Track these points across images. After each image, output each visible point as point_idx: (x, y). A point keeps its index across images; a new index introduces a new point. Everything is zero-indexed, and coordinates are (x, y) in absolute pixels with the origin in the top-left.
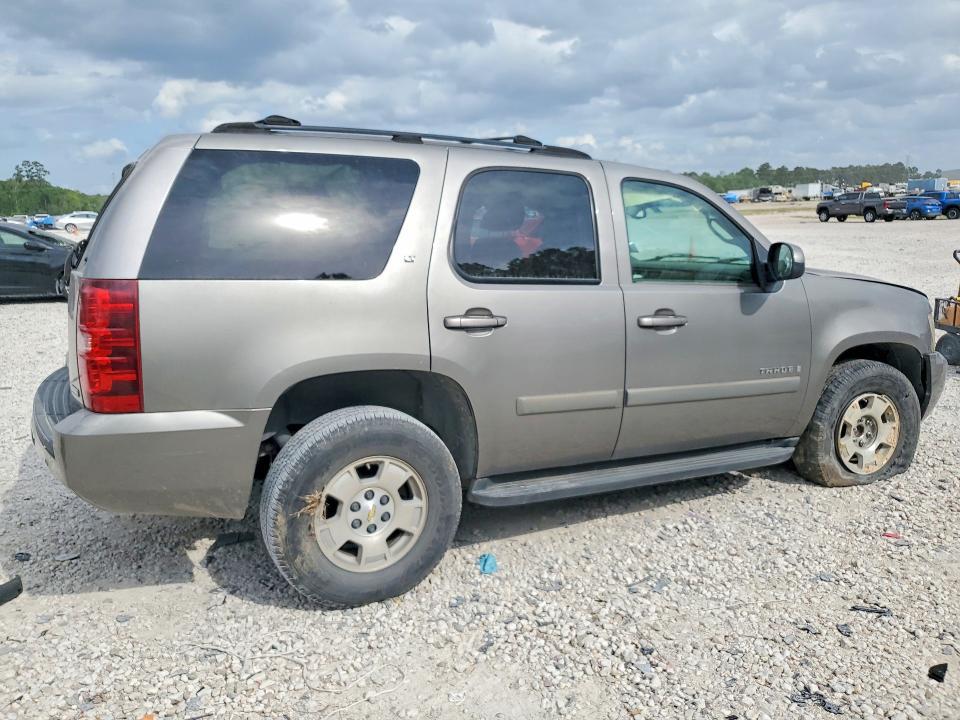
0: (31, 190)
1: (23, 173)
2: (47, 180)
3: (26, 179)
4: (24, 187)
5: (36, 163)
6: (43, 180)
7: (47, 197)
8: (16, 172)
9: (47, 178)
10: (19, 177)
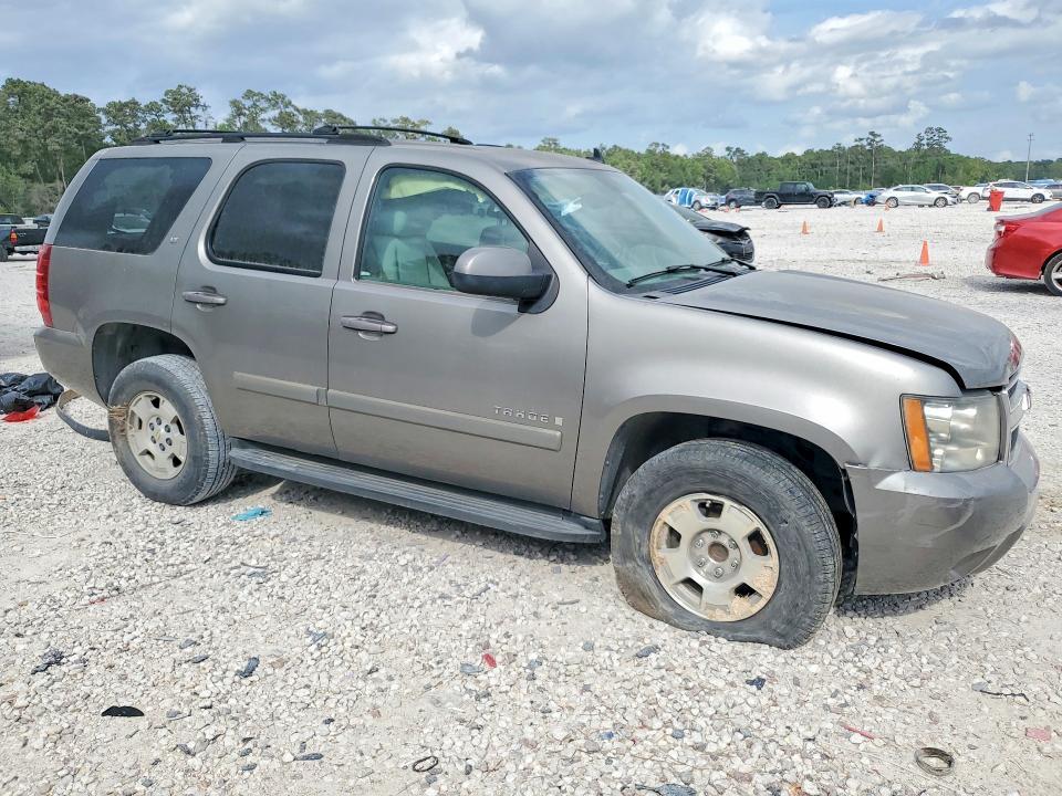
0: (928, 159)
1: (924, 142)
2: (947, 148)
3: (926, 147)
4: (922, 157)
5: (939, 130)
6: (943, 148)
7: (943, 168)
8: (917, 140)
9: (948, 146)
10: (919, 145)
